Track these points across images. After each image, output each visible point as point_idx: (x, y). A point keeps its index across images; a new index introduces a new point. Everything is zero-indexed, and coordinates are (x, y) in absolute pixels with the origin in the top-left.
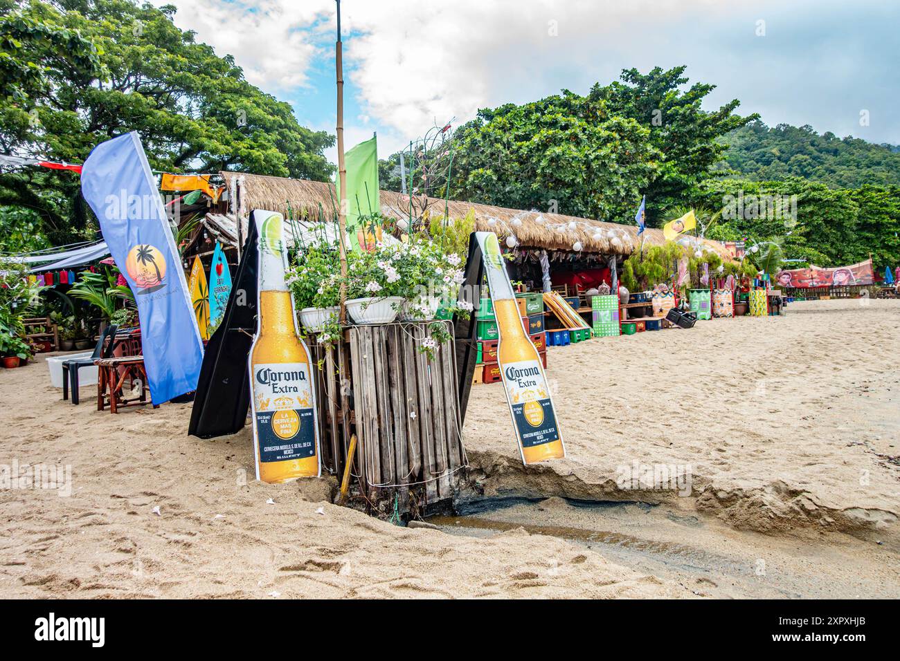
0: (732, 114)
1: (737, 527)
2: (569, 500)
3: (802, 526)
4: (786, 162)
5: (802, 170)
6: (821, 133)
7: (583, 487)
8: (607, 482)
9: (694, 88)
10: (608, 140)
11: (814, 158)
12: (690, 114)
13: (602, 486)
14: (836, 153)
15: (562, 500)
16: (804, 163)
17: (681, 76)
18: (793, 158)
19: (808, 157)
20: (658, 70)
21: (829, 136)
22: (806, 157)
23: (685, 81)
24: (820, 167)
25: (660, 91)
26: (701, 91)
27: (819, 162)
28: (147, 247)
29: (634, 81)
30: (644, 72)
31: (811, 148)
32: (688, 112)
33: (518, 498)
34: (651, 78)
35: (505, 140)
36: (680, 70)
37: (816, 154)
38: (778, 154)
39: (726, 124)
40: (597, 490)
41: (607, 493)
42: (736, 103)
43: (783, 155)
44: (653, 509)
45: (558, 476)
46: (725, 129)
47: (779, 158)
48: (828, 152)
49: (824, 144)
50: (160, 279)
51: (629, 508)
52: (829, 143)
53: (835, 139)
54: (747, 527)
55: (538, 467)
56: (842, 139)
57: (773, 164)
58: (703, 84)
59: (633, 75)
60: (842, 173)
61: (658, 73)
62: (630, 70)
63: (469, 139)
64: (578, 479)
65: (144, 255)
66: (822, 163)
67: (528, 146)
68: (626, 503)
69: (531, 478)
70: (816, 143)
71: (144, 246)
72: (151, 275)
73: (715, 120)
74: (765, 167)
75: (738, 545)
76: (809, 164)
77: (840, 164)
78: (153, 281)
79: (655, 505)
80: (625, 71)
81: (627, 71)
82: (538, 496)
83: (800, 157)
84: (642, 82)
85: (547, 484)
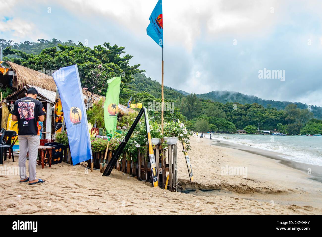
0: (138, 68)
1: (238, 193)
2: (201, 190)
3: (250, 191)
4: (137, 84)
5: (141, 88)
6: (147, 77)
7: (204, 186)
8: (209, 185)
9: (126, 56)
10: (110, 71)
11: (145, 85)
12: (125, 65)
13: (208, 186)
14: (151, 85)
15: (200, 190)
16: (142, 86)
17: (123, 50)
18: (139, 83)
19: (143, 84)
20: (116, 46)
21: (150, 79)
22: (142, 84)
23: (124, 52)
24: (146, 88)
25: (115, 53)
26: (129, 57)
27: (146, 87)
28: (76, 108)
29: (108, 47)
30: (112, 45)
31: (145, 82)
32: (124, 64)
33: (190, 190)
34: (114, 48)
35: (73, 61)
36: (123, 48)
37: (146, 84)
38: (135, 81)
39: (135, 71)
40: (208, 187)
41: (210, 188)
42: (139, 65)
43: (136, 82)
44: (220, 191)
45: (199, 184)
46: (134, 73)
47: (135, 83)
48: (149, 84)
49: (148, 81)
50: (80, 120)
51: (215, 191)
52: (149, 81)
53: (151, 80)
54: (241, 193)
55: (195, 182)
56: (153, 81)
57: (133, 84)
58: (130, 55)
59: (108, 45)
60: (152, 92)
61: (116, 47)
62: (107, 43)
63: (58, 57)
64: (203, 185)
65: (75, 111)
66: (147, 87)
67: (82, 66)
68: (214, 190)
69: (193, 185)
70: (146, 80)
71: (75, 107)
72: (77, 118)
73: (132, 69)
74: (130, 84)
75: (242, 196)
76: (143, 87)
77: (152, 89)
78: (77, 120)
79: (220, 190)
80: (105, 43)
81: (106, 43)
82: (194, 189)
83: (141, 84)
84: (110, 48)
85: (196, 186)
